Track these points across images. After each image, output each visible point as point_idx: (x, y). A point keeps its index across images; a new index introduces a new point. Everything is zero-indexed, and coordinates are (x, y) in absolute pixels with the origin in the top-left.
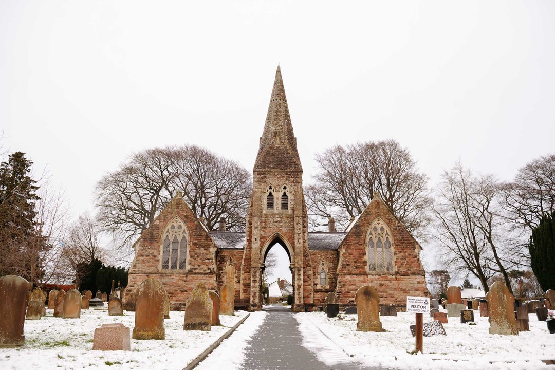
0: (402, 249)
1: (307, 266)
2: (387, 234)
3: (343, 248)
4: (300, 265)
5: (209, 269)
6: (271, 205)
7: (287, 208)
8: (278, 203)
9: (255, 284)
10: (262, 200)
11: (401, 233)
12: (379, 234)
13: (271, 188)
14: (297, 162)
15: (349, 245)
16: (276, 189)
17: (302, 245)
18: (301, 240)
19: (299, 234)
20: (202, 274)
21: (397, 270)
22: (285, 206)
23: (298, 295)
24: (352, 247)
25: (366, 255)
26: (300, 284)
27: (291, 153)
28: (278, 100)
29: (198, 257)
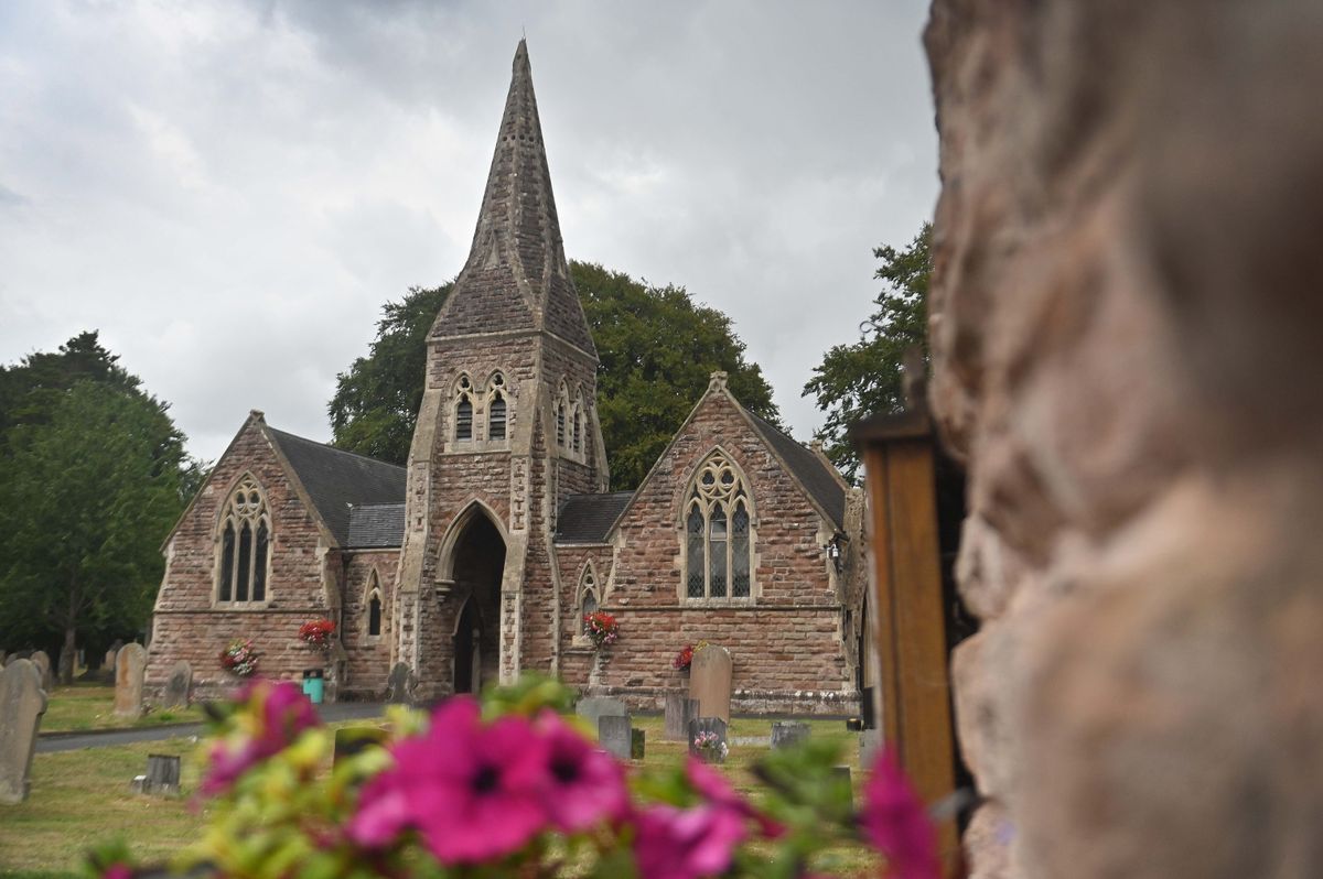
0: (779, 535)
1: (545, 586)
2: (740, 492)
3: (620, 536)
4: (514, 584)
5: (311, 599)
6: (464, 431)
7: (504, 435)
8: (481, 420)
9: (408, 636)
10: (444, 419)
11: (777, 489)
12: (718, 493)
13: (465, 384)
14: (530, 309)
15: (636, 527)
16: (477, 386)
17: (525, 531)
18: (525, 519)
19: (519, 502)
20: (295, 612)
21: (761, 595)
22: (497, 430)
23: (507, 663)
24: (643, 533)
25: (679, 553)
26: (511, 634)
27: (519, 284)
28: (509, 139)
29: (290, 571)
